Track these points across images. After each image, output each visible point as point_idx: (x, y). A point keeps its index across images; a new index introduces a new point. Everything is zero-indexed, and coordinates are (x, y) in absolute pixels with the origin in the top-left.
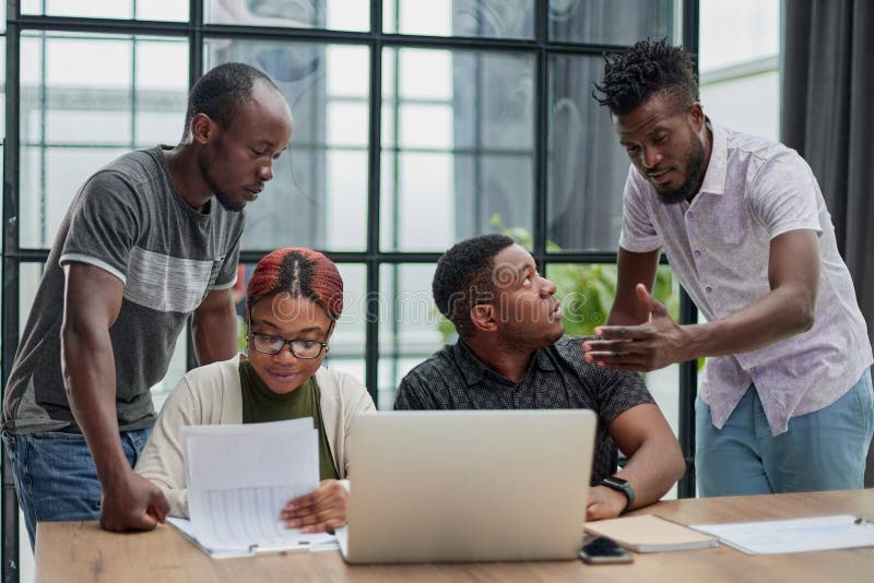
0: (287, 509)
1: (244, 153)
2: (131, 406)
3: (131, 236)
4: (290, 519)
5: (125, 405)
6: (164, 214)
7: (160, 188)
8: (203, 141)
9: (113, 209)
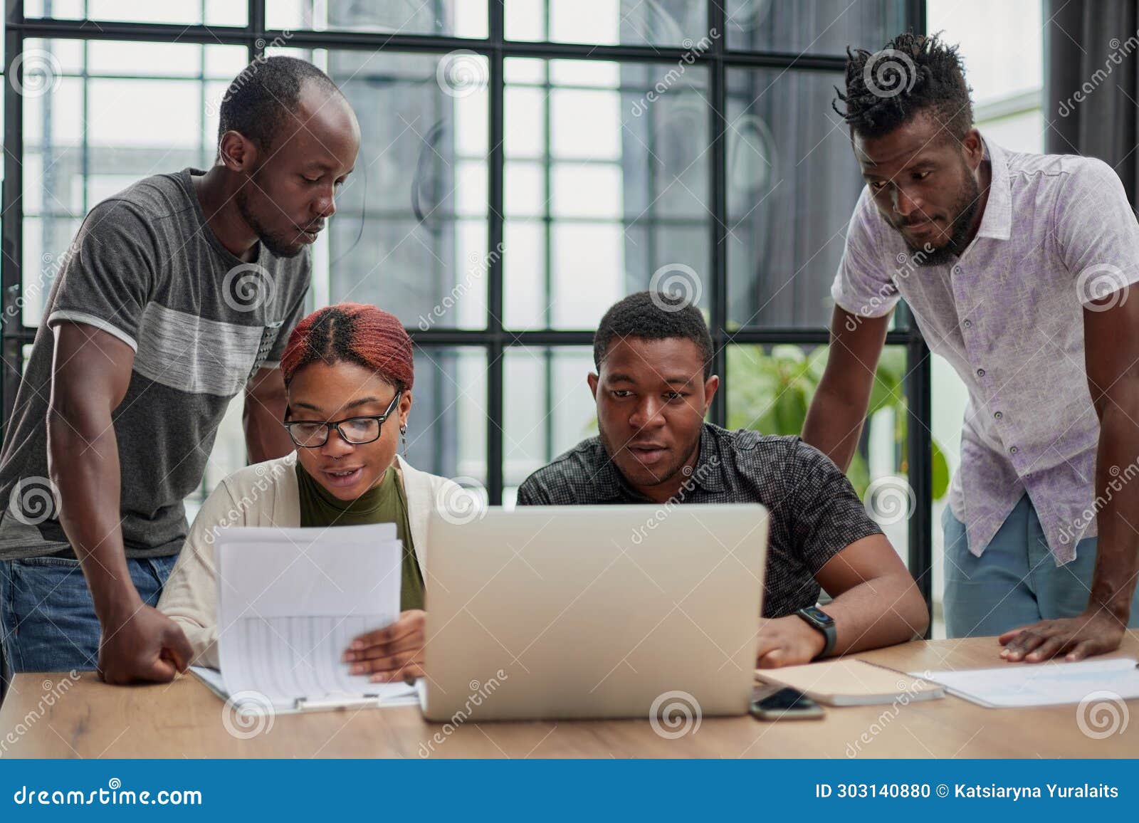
0: (353, 648)
1: (292, 184)
2: (155, 524)
3: (143, 286)
4: (355, 662)
5: (147, 523)
6: (192, 260)
7: (186, 225)
8: (236, 166)
9: (119, 251)
